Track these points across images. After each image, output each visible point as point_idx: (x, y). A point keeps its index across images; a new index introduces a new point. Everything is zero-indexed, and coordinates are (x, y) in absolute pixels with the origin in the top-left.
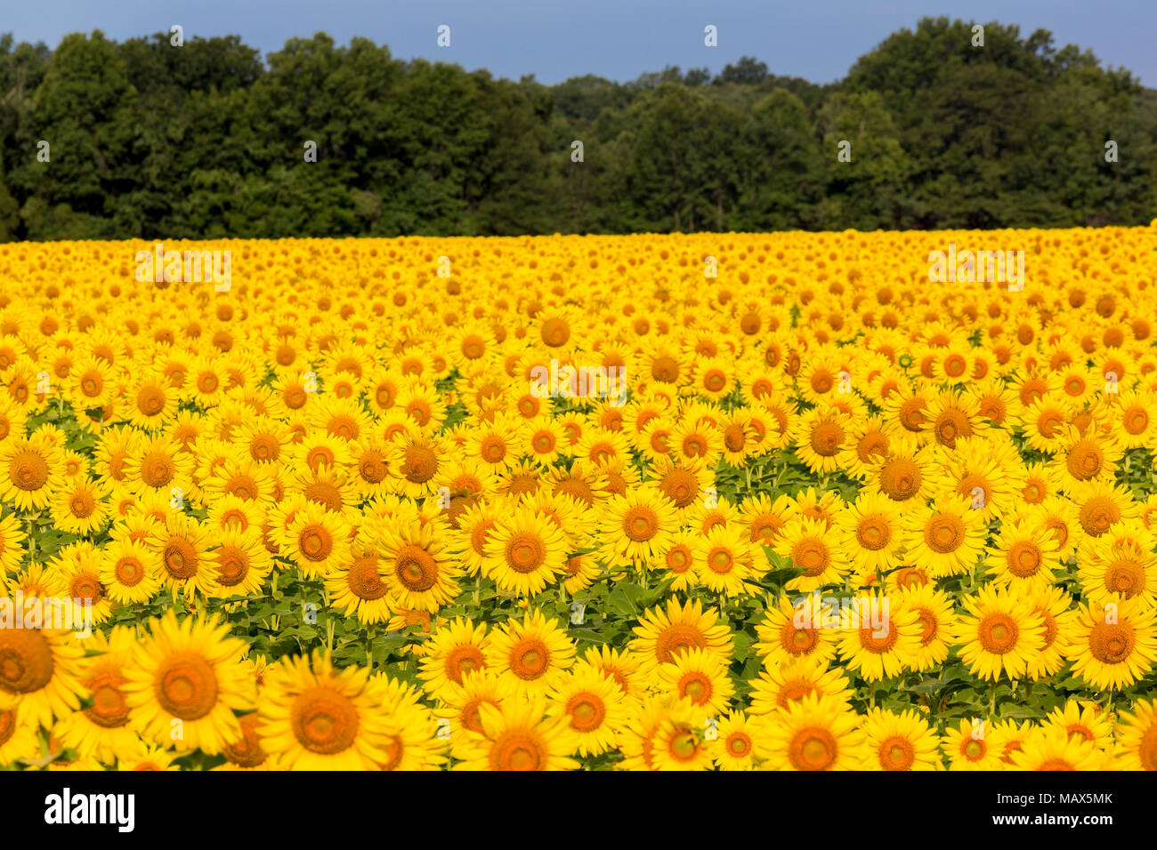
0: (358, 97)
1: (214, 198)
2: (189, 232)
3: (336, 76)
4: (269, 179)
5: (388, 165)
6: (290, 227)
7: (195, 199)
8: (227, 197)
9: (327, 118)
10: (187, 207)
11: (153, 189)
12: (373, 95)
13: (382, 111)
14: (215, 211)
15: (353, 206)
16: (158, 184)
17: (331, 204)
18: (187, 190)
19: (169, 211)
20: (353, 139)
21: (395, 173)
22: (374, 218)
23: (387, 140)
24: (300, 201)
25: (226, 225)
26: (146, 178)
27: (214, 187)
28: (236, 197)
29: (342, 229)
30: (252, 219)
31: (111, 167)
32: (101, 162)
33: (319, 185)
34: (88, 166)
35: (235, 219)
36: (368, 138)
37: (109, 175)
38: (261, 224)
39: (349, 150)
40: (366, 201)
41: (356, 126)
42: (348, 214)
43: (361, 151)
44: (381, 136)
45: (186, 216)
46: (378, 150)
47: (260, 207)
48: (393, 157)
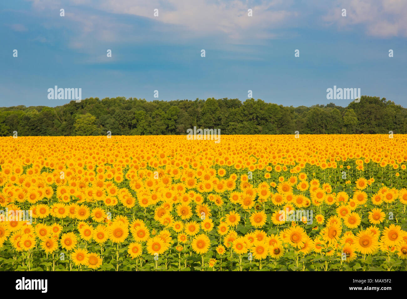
0: (258, 109)
1: (233, 127)
2: (229, 133)
3: (255, 106)
4: (243, 124)
5: (264, 121)
6: (246, 132)
7: (230, 127)
8: (235, 127)
9: (253, 113)
10: (228, 129)
11: (222, 125)
12: (261, 109)
13: (263, 112)
14: (233, 129)
15: (257, 129)
16: (223, 124)
17: (254, 128)
18: (228, 126)
19: (225, 129)
20: (257, 117)
21: (265, 123)
22: (261, 131)
23: (264, 117)
24: (248, 128)
25: (235, 132)
26: (221, 123)
27: (233, 125)
28: (237, 127)
29: (256, 133)
30: (240, 131)
31: (215, 121)
32: (213, 121)
33: (251, 125)
34: (211, 121)
35: (237, 131)
36: (260, 117)
37: (215, 123)
38: (241, 132)
39: (257, 119)
40: (260, 128)
41: (258, 115)
42: (257, 130)
43: (259, 119)
44: (262, 116)
45: (228, 130)
46: (262, 119)
47: (241, 129)
48: (264, 120)
